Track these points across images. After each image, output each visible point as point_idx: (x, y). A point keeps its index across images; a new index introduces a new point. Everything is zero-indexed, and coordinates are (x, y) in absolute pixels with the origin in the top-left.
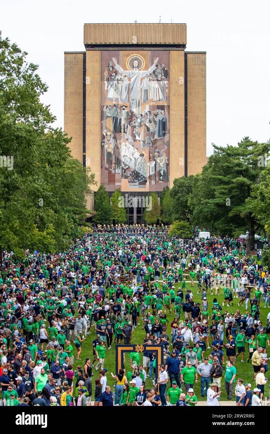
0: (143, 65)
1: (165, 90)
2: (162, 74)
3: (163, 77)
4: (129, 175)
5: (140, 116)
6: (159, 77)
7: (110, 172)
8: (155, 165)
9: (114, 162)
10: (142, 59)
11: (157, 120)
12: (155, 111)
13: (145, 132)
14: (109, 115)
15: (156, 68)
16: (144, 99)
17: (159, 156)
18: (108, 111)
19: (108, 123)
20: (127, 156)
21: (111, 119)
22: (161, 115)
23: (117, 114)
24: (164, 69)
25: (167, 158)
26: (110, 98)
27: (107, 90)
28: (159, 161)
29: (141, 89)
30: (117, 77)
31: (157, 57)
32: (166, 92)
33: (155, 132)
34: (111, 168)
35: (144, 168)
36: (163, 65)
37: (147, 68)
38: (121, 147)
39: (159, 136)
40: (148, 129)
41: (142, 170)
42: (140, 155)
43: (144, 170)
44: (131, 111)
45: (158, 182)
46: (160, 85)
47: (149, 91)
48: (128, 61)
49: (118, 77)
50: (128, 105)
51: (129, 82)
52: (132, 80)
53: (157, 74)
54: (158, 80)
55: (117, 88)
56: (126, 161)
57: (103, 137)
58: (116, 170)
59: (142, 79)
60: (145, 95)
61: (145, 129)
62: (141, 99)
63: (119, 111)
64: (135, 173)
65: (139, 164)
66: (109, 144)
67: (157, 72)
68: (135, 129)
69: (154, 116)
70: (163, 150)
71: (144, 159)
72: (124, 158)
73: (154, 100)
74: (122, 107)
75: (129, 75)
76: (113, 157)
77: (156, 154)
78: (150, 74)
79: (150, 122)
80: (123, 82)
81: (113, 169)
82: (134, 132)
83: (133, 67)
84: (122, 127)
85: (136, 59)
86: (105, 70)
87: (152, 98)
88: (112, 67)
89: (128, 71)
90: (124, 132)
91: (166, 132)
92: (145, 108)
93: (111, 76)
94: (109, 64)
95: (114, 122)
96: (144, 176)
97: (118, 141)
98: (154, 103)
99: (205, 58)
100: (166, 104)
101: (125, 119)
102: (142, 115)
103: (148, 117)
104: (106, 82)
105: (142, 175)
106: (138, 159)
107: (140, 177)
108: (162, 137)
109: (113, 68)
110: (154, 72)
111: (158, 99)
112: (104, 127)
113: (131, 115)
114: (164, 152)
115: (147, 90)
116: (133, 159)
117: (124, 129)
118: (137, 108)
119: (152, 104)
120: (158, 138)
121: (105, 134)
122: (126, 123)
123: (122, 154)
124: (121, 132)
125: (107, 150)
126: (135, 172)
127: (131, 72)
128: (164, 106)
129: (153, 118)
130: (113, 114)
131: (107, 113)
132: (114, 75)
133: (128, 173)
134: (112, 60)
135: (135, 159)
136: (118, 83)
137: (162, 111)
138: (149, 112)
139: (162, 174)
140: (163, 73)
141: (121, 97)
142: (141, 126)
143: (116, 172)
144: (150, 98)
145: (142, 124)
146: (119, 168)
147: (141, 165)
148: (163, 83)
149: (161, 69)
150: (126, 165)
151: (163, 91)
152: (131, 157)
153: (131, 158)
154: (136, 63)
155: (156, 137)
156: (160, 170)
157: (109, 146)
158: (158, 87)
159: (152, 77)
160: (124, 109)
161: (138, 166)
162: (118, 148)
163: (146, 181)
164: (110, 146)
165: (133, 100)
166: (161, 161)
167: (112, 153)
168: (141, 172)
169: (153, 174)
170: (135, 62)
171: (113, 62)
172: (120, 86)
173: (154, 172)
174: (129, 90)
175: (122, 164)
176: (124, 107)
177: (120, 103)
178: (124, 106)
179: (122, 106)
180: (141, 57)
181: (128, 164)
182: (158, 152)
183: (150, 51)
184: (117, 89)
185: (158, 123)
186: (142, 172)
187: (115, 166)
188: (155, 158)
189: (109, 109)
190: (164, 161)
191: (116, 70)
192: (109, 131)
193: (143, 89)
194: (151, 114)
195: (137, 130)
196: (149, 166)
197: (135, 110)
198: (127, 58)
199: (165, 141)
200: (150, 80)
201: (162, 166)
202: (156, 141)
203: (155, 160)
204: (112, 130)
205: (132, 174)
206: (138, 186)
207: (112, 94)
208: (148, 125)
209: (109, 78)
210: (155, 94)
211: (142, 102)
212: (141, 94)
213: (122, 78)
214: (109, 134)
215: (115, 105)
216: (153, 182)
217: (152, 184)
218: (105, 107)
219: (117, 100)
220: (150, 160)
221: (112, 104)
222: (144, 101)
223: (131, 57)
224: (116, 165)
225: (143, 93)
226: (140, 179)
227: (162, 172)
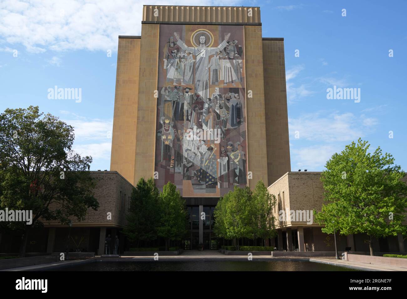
0: (212, 41)
1: (239, 70)
2: (234, 52)
3: (236, 55)
4: (193, 175)
5: (208, 100)
6: (232, 55)
7: (167, 171)
8: (228, 161)
9: (174, 158)
10: (210, 34)
11: (230, 105)
12: (227, 95)
13: (214, 120)
14: (168, 99)
15: (227, 44)
16: (213, 80)
17: (233, 151)
18: (167, 94)
19: (166, 108)
20: (190, 150)
21: (171, 104)
22: (234, 99)
23: (178, 97)
24: (237, 46)
25: (243, 153)
26: (170, 79)
27: (167, 69)
28: (233, 157)
29: (209, 68)
30: (179, 54)
31: (229, 32)
32: (240, 72)
33: (227, 119)
34: (169, 166)
35: (214, 165)
36: (236, 41)
37: (216, 45)
38: (183, 139)
39: (233, 125)
40: (218, 116)
41: (211, 168)
42: (208, 149)
43: (213, 168)
44: (196, 94)
45: (233, 184)
46: (232, 64)
47: (219, 71)
48: (193, 36)
49: (182, 54)
50: (193, 87)
51: (194, 61)
52: (198, 58)
53: (228, 52)
54: (229, 59)
55: (179, 66)
56: (189, 156)
57: (159, 126)
58: (176, 168)
59: (210, 57)
60: (215, 76)
61: (214, 117)
62: (209, 80)
63: (181, 94)
64: (200, 172)
65: (206, 161)
66: (167, 135)
67: (229, 49)
68: (201, 116)
69: (226, 101)
70: (238, 143)
71: (213, 155)
72: (186, 153)
73: (225, 82)
74: (185, 90)
75: (195, 53)
76: (173, 152)
77: (229, 147)
78: (221, 52)
79: (221, 107)
80: (186, 60)
81: (171, 166)
82: (200, 120)
83: (199, 43)
84: (185, 113)
85: (203, 34)
86: (165, 46)
87: (223, 79)
88: (174, 42)
89: (193, 48)
90: (188, 119)
91: (242, 120)
92: (214, 91)
93: (172, 53)
94: (169, 40)
95: (174, 108)
96: (214, 176)
97: (179, 131)
98: (226, 85)
99: (283, 45)
100: (240, 87)
101: (189, 104)
102: (210, 99)
103: (218, 102)
104: (165, 61)
105: (210, 175)
106: (205, 154)
107: (208, 177)
108: (237, 127)
109: (174, 45)
110: (225, 49)
111: (230, 80)
112: (161, 114)
113: (197, 99)
114: (239, 145)
115: (216, 70)
116: (199, 154)
117: (188, 116)
118: (204, 91)
119: (222, 86)
120: (232, 128)
121: (162, 122)
122: (190, 108)
123: (185, 147)
124: (183, 120)
125: (164, 143)
126: (202, 171)
127: (196, 48)
128: (238, 89)
129: (225, 103)
130: (173, 97)
131: (166, 97)
132: (176, 52)
133: (193, 173)
134: (173, 35)
135: (201, 154)
136: (180, 61)
137: (236, 95)
138: (220, 95)
139: (238, 174)
140: (236, 50)
141: (184, 77)
142: (208, 112)
143: (175, 171)
144: (221, 79)
145: (210, 110)
146: (179, 165)
147: (209, 162)
148: (236, 62)
149: (233, 46)
150: (189, 162)
151: (237, 71)
152: (196, 151)
153: (196, 153)
154: (202, 39)
155: (229, 126)
156: (235, 169)
157: (167, 137)
158: (231, 66)
159: (223, 55)
160: (187, 92)
161: (205, 163)
162: (179, 140)
163: (216, 183)
164: (169, 138)
165: (199, 81)
166: (236, 158)
167: (171, 146)
168: (209, 171)
169: (226, 174)
170: (201, 37)
171: (175, 38)
172: (183, 64)
173: (227, 171)
174: (194, 69)
175: (184, 160)
176: (187, 90)
177: (182, 84)
178: (187, 88)
179: (185, 88)
180: (208, 33)
181: (192, 160)
182: (232, 145)
183: (220, 26)
184: (179, 68)
185: (231, 109)
186: (211, 171)
187: (175, 164)
188: (228, 153)
189: (169, 92)
190: (239, 157)
191: (178, 46)
192: (168, 118)
193: (212, 69)
194: (222, 98)
195: (204, 118)
196: (220, 163)
197: (201, 93)
198: (192, 33)
199: (241, 132)
200: (220, 58)
201: (237, 163)
202: (228, 130)
203: (228, 156)
204: (172, 117)
205: (198, 173)
206: (205, 190)
207: (172, 74)
208: (218, 111)
209: (169, 56)
210: (226, 75)
211: (211, 84)
212: (210, 74)
213: (186, 55)
214: (167, 122)
215: (176, 87)
216: (226, 184)
217: (225, 187)
218: (164, 88)
219: (178, 81)
220: (221, 156)
221: (171, 86)
222: (212, 83)
223: (197, 32)
224: (176, 162)
225: (212, 73)
226: (207, 180)
227: (237, 171)
